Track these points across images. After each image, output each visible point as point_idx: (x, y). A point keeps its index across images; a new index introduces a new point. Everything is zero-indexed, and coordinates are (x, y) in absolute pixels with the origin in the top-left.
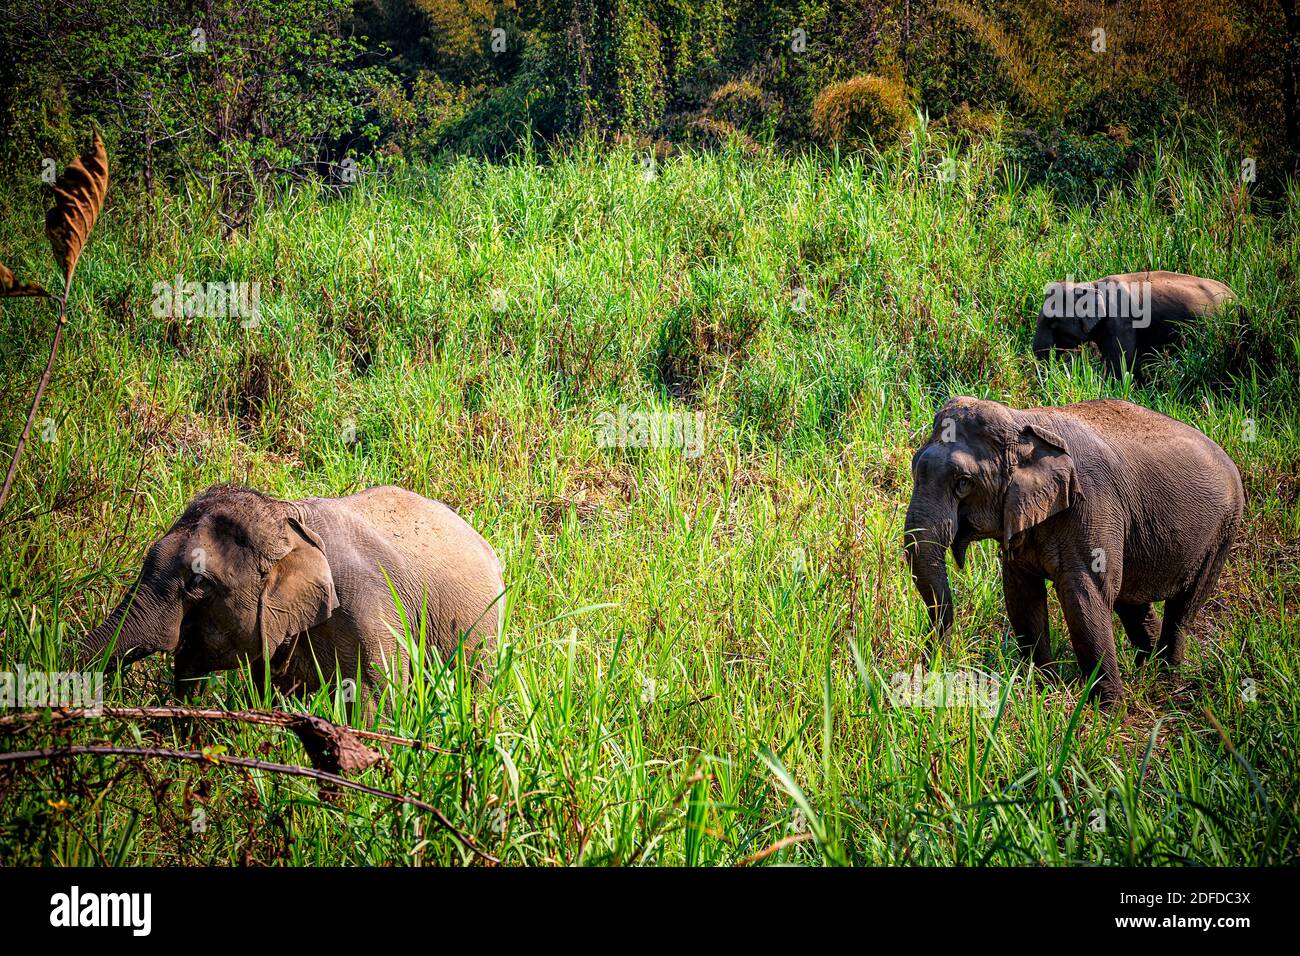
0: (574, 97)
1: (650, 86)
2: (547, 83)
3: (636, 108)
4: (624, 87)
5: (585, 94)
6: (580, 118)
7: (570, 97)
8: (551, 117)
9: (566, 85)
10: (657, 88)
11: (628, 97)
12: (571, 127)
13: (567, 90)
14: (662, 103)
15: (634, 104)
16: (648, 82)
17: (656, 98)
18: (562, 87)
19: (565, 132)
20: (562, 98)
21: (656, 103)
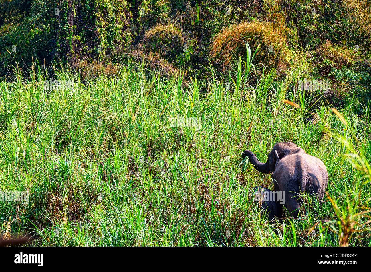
0: (64, 33)
1: (120, 26)
2: (45, 23)
3: (109, 42)
4: (100, 27)
5: (71, 31)
6: (68, 48)
7: (61, 34)
8: (47, 47)
9: (58, 25)
10: (125, 27)
11: (103, 33)
12: (61, 55)
13: (58, 28)
14: (129, 38)
15: (108, 39)
16: (118, 23)
17: (124, 35)
18: (55, 26)
19: (57, 59)
20: (55, 34)
21: (124, 38)
